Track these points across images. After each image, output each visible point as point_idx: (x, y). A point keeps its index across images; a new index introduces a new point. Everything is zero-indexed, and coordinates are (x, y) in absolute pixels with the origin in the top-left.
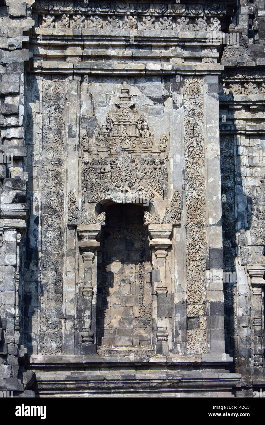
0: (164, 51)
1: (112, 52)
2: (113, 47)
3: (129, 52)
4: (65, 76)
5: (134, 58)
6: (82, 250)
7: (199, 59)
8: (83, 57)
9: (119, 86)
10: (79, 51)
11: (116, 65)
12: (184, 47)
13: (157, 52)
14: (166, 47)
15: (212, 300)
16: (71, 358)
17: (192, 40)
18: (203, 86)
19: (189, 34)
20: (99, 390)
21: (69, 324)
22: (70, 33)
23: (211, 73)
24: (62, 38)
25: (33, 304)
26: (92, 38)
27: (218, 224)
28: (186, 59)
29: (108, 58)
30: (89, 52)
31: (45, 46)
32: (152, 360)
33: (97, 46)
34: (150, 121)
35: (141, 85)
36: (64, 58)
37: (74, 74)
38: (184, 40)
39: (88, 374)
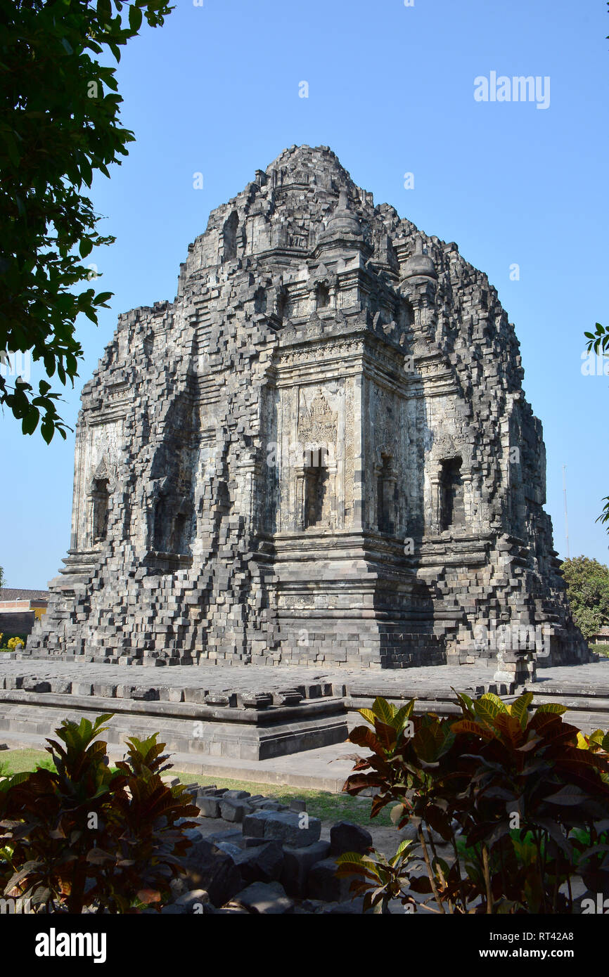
0: (336, 365)
1: (312, 371)
2: (313, 367)
3: (319, 369)
4: (292, 387)
5: (322, 372)
6: (299, 477)
7: (353, 366)
8: (300, 376)
9: (316, 388)
10: (298, 373)
11: (313, 377)
12: (346, 361)
13: (333, 367)
14: (337, 363)
15: (356, 499)
16: (291, 534)
17: (348, 357)
18: (354, 381)
19: (346, 354)
20: (302, 550)
21: (292, 516)
22: (292, 364)
23: (357, 373)
24: (289, 368)
25: (277, 507)
26: (302, 365)
27: (359, 457)
28: (347, 368)
29: (311, 374)
30: (302, 372)
31: (284, 373)
32: (326, 533)
33: (306, 368)
34: (331, 404)
35: (326, 385)
36: (291, 377)
37: (295, 385)
38: (344, 358)
39: (298, 542)
